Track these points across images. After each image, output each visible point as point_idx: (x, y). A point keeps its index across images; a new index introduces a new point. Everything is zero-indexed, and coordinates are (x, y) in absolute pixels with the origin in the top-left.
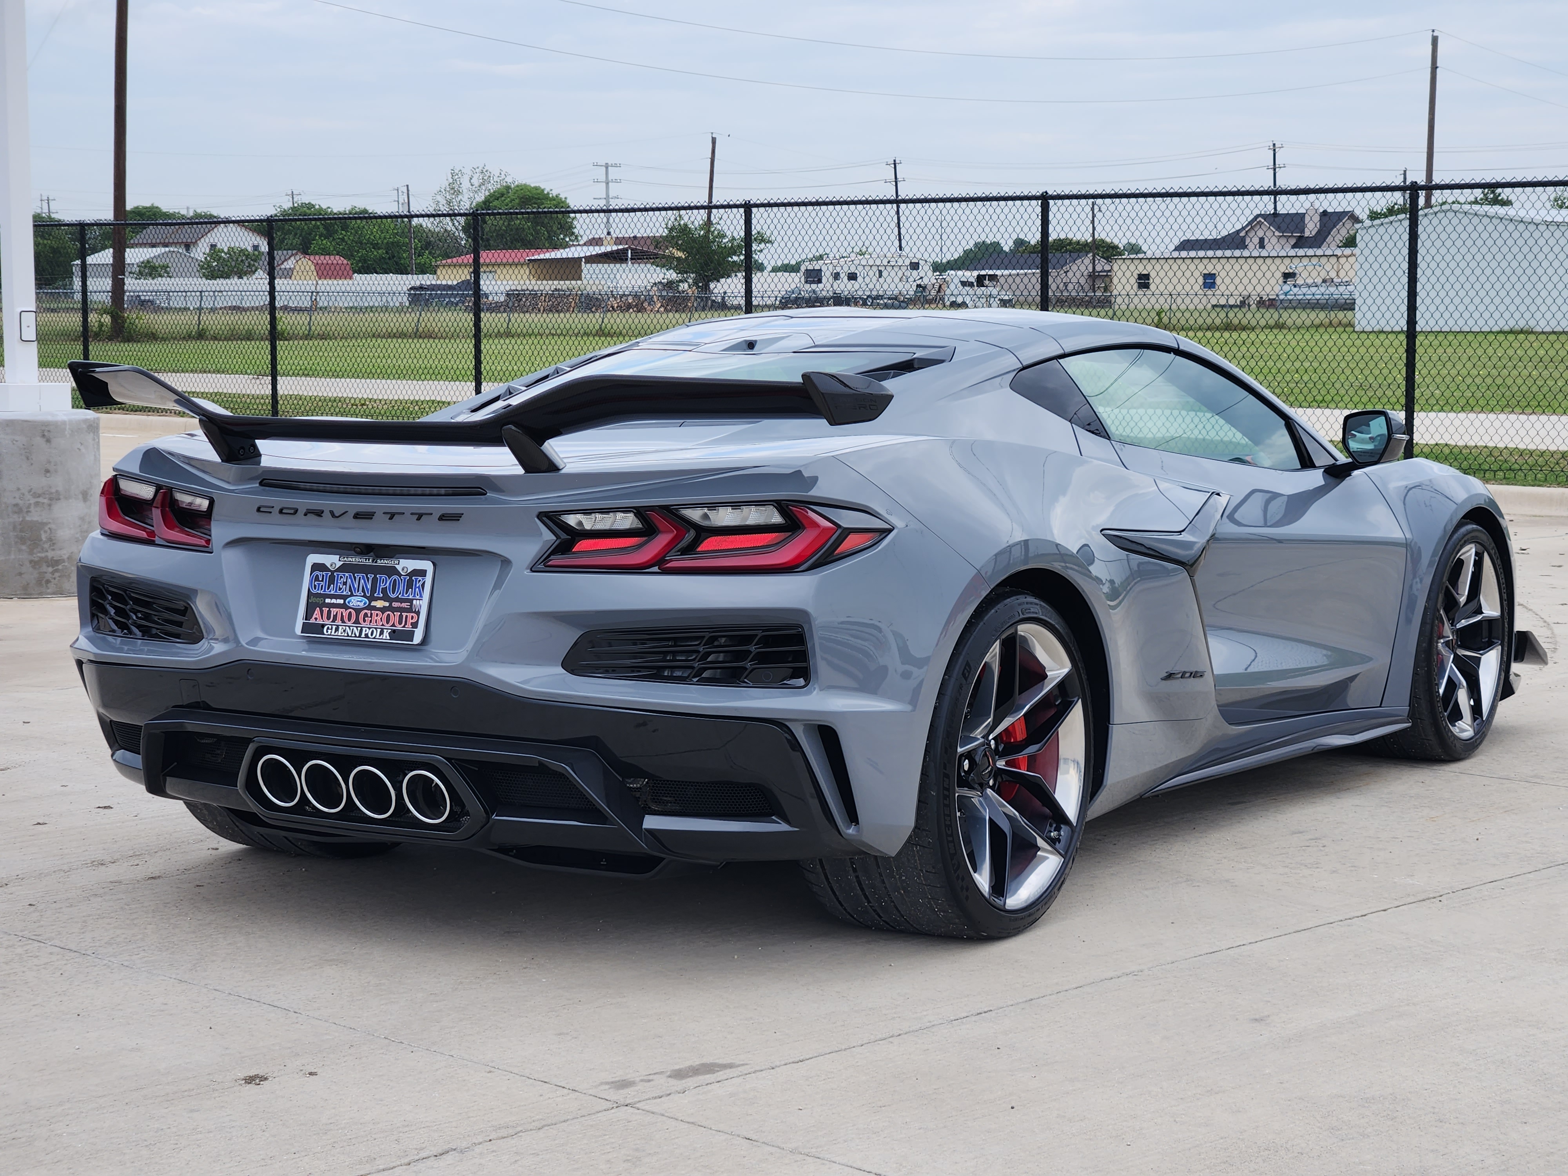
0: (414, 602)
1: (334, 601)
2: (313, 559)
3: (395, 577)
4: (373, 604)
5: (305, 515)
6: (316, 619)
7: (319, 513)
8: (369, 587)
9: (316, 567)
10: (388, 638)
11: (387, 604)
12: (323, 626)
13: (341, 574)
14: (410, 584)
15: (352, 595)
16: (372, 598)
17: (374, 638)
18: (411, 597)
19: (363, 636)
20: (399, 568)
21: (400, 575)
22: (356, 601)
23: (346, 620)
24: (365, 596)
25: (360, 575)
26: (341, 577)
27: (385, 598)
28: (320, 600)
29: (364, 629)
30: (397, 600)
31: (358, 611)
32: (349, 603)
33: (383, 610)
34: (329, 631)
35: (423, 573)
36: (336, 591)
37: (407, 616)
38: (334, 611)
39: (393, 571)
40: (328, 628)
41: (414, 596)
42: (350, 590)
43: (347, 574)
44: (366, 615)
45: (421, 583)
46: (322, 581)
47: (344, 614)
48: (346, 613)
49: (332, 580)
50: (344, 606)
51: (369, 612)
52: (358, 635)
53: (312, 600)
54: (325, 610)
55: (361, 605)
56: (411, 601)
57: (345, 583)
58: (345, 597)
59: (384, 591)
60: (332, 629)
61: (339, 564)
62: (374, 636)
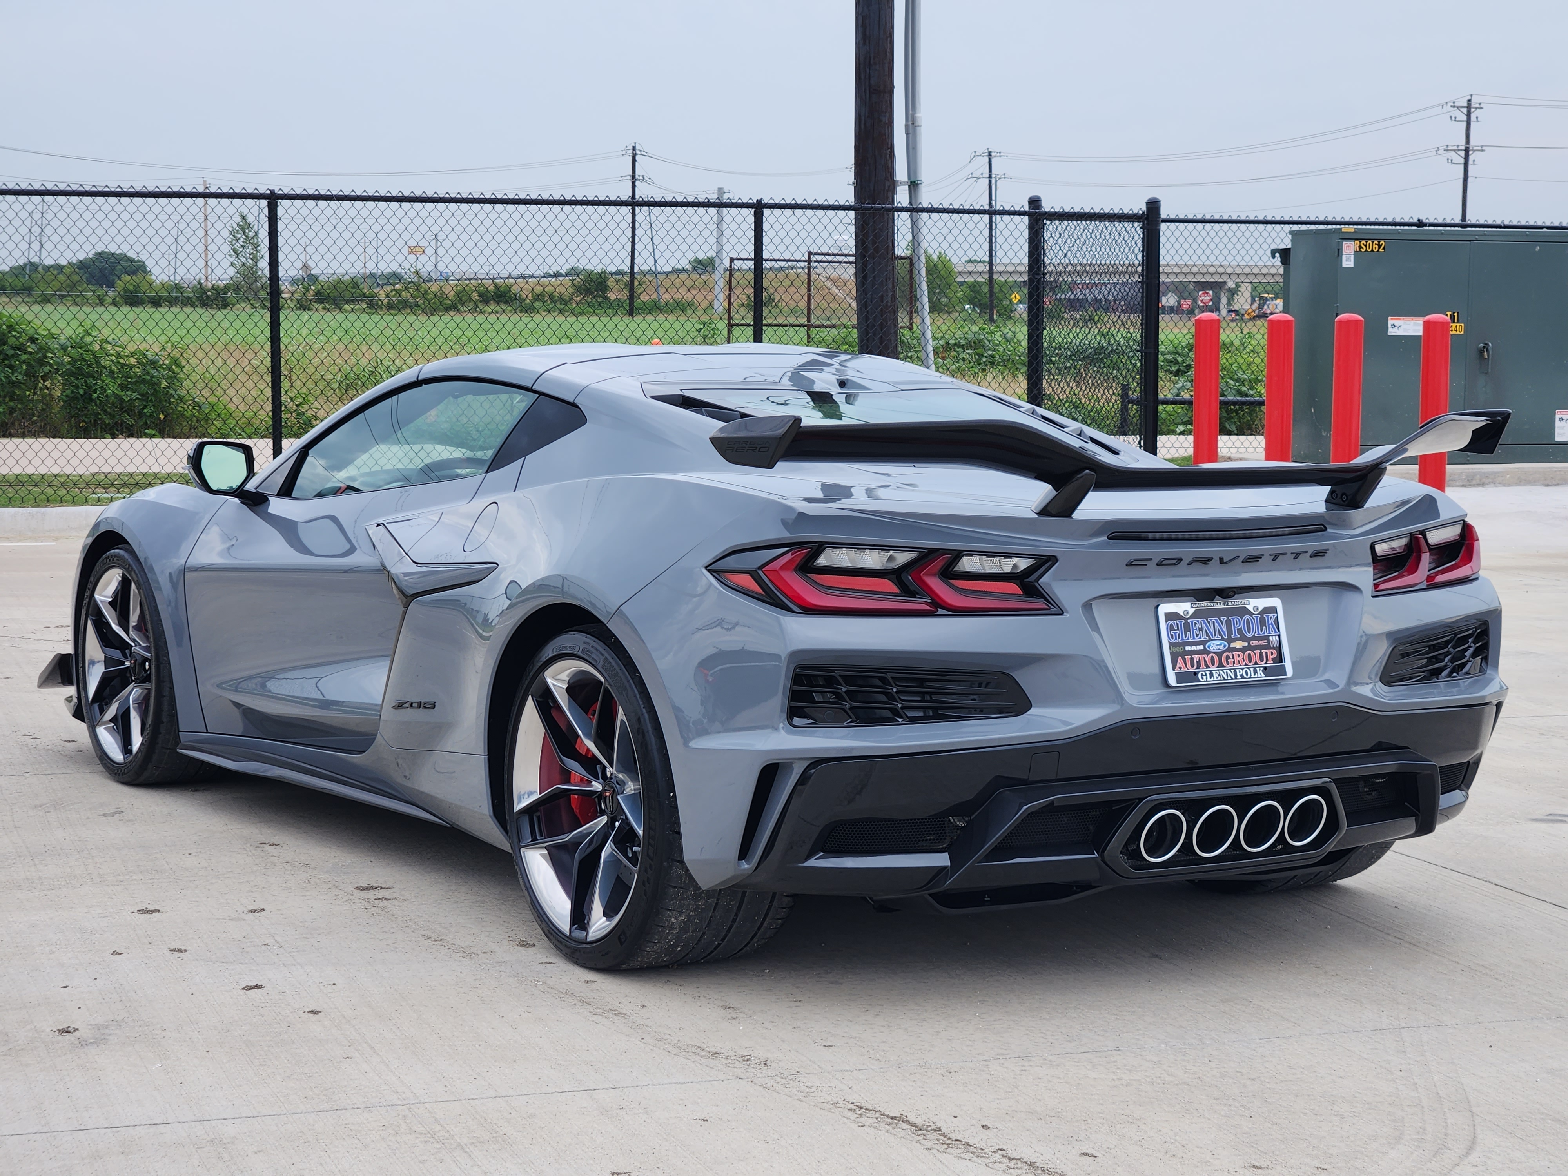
0: (1271, 638)
1: (1193, 648)
2: (1166, 608)
3: (1247, 617)
4: (1232, 645)
5: (1190, 564)
6: (1180, 668)
7: (1206, 561)
8: (1225, 629)
9: (1170, 616)
10: (1263, 675)
11: (1246, 644)
12: (1195, 674)
13: (1195, 621)
14: (1263, 623)
15: (1210, 640)
16: (1230, 640)
17: (1250, 677)
18: (1266, 634)
19: (1239, 677)
20: (1250, 608)
21: (1251, 614)
22: (1216, 645)
23: (1210, 664)
24: (1222, 639)
25: (1214, 619)
26: (1196, 624)
27: (1243, 638)
28: (1180, 649)
29: (1237, 670)
30: (1254, 638)
31: (1220, 654)
32: (1209, 647)
33: (1243, 650)
34: (1204, 677)
35: (1274, 610)
36: (1194, 638)
37: (1266, 653)
38: (1196, 657)
39: (1244, 611)
40: (1202, 675)
41: (1269, 633)
42: (1207, 635)
43: (1200, 620)
44: (1228, 657)
45: (1273, 618)
46: (1178, 629)
47: (1207, 660)
48: (1208, 658)
49: (1187, 628)
50: (1205, 652)
51: (1230, 654)
52: (1233, 677)
53: (1174, 649)
54: (1188, 658)
55: (1221, 648)
56: (1267, 638)
57: (1201, 629)
58: (1203, 643)
59: (1240, 631)
60: (1206, 675)
61: (1191, 611)
62: (1249, 676)
